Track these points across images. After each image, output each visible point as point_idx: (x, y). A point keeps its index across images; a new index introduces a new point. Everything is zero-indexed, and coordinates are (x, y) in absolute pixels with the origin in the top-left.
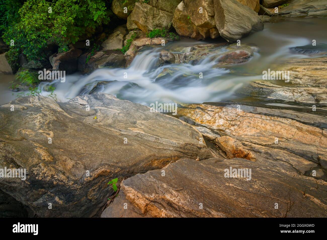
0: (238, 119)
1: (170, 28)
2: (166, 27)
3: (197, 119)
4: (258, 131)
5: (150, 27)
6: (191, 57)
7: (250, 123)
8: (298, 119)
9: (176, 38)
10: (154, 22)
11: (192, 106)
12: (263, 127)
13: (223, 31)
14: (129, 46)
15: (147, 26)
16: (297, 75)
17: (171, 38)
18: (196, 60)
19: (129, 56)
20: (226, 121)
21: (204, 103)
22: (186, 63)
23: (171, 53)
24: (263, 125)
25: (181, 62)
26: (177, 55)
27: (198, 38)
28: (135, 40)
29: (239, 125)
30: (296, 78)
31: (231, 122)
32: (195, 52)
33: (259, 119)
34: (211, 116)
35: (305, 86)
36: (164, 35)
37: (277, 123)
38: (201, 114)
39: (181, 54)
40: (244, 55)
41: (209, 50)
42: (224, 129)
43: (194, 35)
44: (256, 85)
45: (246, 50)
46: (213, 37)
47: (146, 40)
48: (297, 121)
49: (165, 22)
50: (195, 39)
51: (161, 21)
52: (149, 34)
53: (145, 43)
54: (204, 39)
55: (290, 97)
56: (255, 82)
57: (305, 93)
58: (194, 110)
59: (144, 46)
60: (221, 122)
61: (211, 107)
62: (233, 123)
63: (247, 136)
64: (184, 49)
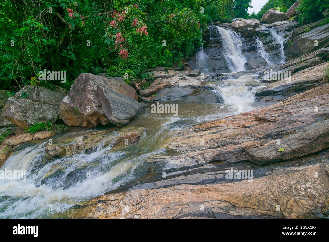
0: (142, 200)
1: (56, 121)
2: (52, 120)
3: (101, 216)
4: (163, 206)
5: (30, 122)
6: (84, 146)
7: (154, 200)
8: (189, 182)
9: (65, 129)
11: (93, 202)
12: (166, 200)
13: (112, 118)
15: (26, 121)
16: (178, 145)
17: (59, 130)
18: (90, 148)
20: (132, 207)
21: (105, 194)
22: (80, 153)
23: (60, 146)
24: (166, 198)
25: (74, 153)
26: (68, 146)
27: (90, 126)
28: (8, 138)
29: (145, 206)
30: (178, 147)
31: (137, 206)
32: (88, 141)
33: (161, 193)
34: (115, 207)
35: (186, 152)
36: (50, 128)
37: (175, 191)
38: (103, 208)
39: (72, 145)
40: (134, 136)
43: (85, 124)
44: (151, 161)
45: (135, 131)
46: (104, 124)
47: (25, 136)
48: (189, 184)
49: (50, 115)
50: (87, 128)
52: (30, 130)
53: (24, 140)
54: (95, 127)
55: (179, 164)
56: (150, 158)
57: (187, 158)
58: (95, 206)
59: (22, 143)
61: (114, 195)
62: (139, 206)
63: (155, 216)
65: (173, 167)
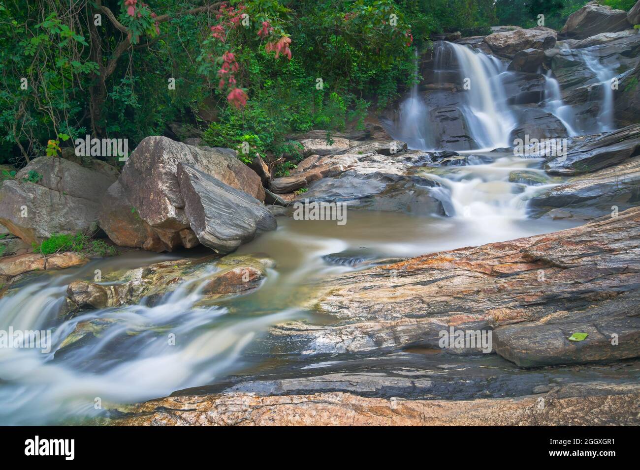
0: (248, 417)
1: (94, 232)
2: (85, 231)
5: (42, 231)
6: (144, 289)
7: (273, 419)
8: (352, 389)
9: (109, 251)
10: (52, 219)
11: (147, 407)
13: (204, 235)
15: (35, 229)
16: (341, 302)
17: (98, 251)
18: (156, 294)
21: (173, 395)
22: (135, 304)
23: (95, 286)
24: (297, 418)
25: (122, 302)
26: (112, 287)
27: (158, 249)
30: (341, 307)
32: (152, 279)
33: (288, 406)
35: (357, 320)
36: (80, 247)
37: (320, 406)
39: (120, 286)
40: (249, 275)
41: (182, 271)
43: (149, 243)
44: (278, 332)
45: (252, 266)
46: (189, 245)
47: (32, 259)
48: (353, 393)
49: (81, 221)
50: (153, 251)
52: (41, 247)
53: (29, 266)
54: (170, 250)
55: (338, 345)
56: (276, 327)
57: (357, 333)
58: (150, 418)
59: (25, 273)
61: (190, 399)
64: (128, 273)
65: (324, 351)
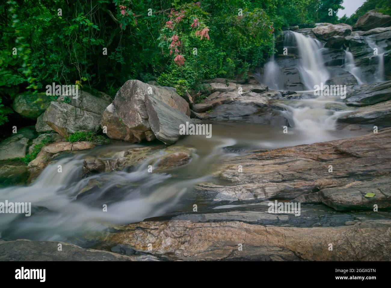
0: (187, 234)
1: (98, 131)
2: (93, 130)
3: (138, 244)
4: (211, 243)
5: (70, 130)
6: (125, 163)
7: (201, 235)
8: (244, 220)
9: (106, 141)
10: (76, 123)
11: (130, 227)
12: (215, 237)
13: (159, 134)
14: (37, 154)
15: (66, 129)
16: (234, 173)
17: (100, 141)
18: (132, 166)
19: (36, 166)
20: (174, 240)
21: (145, 220)
22: (120, 171)
23: (99, 160)
24: (214, 235)
25: (113, 170)
26: (108, 161)
27: (133, 141)
28: (47, 145)
29: (189, 241)
30: (234, 176)
31: (180, 239)
32: (129, 157)
33: (209, 228)
34: (155, 237)
35: (243, 183)
36: (90, 139)
37: (227, 229)
38: (142, 236)
39: (112, 160)
40: (183, 157)
41: (146, 153)
42: (174, 251)
43: (128, 138)
44: (200, 188)
45: (184, 152)
46: (149, 139)
47: (65, 145)
48: (244, 222)
49: (91, 124)
50: (130, 142)
51: (86, 123)
52: (69, 138)
53: (63, 148)
54: (139, 142)
55: (234, 196)
56: (199, 185)
57: (244, 190)
58: (133, 233)
59: (61, 152)
60: (169, 241)
61: (154, 223)
62: (182, 240)
63: (200, 254)
64: (117, 154)
65: (226, 199)
